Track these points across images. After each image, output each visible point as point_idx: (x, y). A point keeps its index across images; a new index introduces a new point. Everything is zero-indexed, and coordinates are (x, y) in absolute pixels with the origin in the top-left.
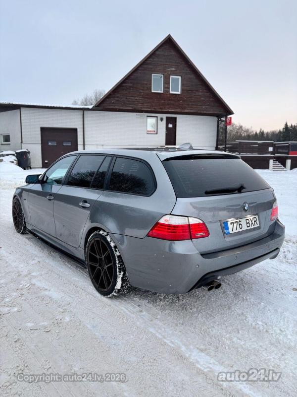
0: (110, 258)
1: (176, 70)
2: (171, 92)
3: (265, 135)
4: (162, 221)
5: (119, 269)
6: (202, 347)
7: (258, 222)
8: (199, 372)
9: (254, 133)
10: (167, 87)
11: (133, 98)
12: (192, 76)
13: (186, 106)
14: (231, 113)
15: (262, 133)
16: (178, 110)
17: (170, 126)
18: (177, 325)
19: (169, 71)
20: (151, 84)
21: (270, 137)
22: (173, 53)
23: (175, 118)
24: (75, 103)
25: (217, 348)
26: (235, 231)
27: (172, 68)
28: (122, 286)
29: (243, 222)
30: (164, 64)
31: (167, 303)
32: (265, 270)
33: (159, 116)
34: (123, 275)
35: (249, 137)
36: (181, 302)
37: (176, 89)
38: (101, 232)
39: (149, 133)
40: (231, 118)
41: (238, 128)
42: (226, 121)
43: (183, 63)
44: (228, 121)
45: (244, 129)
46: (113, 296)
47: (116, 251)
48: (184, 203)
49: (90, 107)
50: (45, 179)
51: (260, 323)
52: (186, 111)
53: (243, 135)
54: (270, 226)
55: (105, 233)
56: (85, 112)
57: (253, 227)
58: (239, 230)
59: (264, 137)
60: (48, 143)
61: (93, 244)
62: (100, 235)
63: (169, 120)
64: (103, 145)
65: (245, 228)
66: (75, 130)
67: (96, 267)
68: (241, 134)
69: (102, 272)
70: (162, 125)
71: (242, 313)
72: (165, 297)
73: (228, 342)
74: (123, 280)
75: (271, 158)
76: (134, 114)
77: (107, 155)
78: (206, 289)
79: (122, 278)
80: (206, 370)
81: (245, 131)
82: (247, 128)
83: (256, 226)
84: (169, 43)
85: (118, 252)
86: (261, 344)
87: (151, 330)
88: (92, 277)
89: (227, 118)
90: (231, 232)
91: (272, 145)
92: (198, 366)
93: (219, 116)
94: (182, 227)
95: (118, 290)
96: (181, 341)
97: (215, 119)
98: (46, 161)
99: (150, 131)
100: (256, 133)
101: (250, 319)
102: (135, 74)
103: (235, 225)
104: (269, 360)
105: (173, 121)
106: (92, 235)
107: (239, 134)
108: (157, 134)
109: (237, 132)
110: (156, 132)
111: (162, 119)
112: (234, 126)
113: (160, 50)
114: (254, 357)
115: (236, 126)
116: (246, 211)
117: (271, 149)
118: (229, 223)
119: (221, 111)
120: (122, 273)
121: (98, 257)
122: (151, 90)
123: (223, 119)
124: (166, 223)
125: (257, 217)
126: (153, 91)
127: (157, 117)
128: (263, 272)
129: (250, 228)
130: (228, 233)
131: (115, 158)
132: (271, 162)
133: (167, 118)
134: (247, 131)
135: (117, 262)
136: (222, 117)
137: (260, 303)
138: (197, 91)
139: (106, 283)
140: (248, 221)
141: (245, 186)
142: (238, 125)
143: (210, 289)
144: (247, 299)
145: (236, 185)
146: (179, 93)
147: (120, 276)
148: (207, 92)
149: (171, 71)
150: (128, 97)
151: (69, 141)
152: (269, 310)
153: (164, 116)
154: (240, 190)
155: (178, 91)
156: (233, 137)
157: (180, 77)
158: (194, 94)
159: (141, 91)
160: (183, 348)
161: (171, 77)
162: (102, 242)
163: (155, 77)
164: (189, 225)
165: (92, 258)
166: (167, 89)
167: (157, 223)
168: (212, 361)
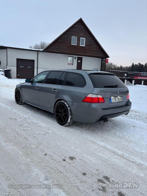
0: (66, 111)
1: (83, 35)
2: (80, 45)
3: (123, 69)
4: (88, 96)
5: (70, 114)
6: (101, 140)
7: (122, 99)
8: (101, 146)
9: (118, 67)
10: (78, 43)
11: (62, 47)
12: (91, 38)
13: (87, 52)
14: (108, 57)
15: (121, 67)
16: (83, 54)
17: (79, 61)
18: (91, 135)
19: (80, 35)
20: (71, 41)
21: (125, 70)
22: (82, 27)
23: (82, 58)
24: (31, 47)
25: (107, 141)
26: (113, 102)
27: (82, 34)
28: (70, 121)
29: (117, 99)
30: (77, 32)
31: (87, 129)
32: (123, 121)
33: (74, 56)
34: (71, 117)
35: (115, 69)
36: (92, 129)
37: (83, 44)
38: (62, 101)
39: (69, 64)
40: (108, 59)
41: (110, 64)
42: (106, 60)
43: (87, 32)
44: (106, 61)
45: (113, 65)
46: (66, 125)
47: (68, 108)
48: (97, 90)
49: (42, 50)
50: (33, 81)
51: (121, 135)
52: (87, 55)
53: (112, 68)
54: (126, 102)
55: (64, 102)
56: (39, 52)
57: (120, 101)
58: (115, 101)
59: (122, 69)
60: (20, 67)
61: (58, 106)
62: (62, 102)
63: (79, 59)
64: (46, 69)
65: (117, 101)
66: (34, 61)
67: (59, 115)
68: (111, 67)
69: (62, 117)
70: (75, 61)
71: (115, 132)
72: (85, 127)
73: (110, 139)
74: (71, 119)
75: (126, 79)
76: (62, 55)
77: (63, 72)
78: (103, 121)
79: (71, 118)
80: (103, 146)
81: (113, 66)
82: (114, 64)
83: (121, 101)
84: (80, 22)
85: (69, 108)
86: (121, 140)
87: (82, 136)
88: (57, 119)
89: (106, 59)
90: (112, 102)
91: (126, 73)
92: (101, 145)
93: (102, 58)
94: (96, 98)
95: (69, 123)
96: (94, 139)
97: (101, 59)
98: (19, 75)
99: (69, 63)
100: (119, 67)
101: (118, 134)
102: (63, 36)
103: (114, 100)
104: (124, 144)
105: (81, 59)
106: (58, 102)
107: (110, 67)
108: (73, 65)
109: (110, 66)
110: (72, 64)
111: (75, 58)
112: (108, 63)
113: (76, 25)
114: (119, 143)
115: (109, 63)
116: (118, 94)
117: (126, 75)
118: (112, 99)
119: (104, 56)
120: (71, 116)
121: (60, 111)
122: (71, 44)
123: (104, 60)
124: (90, 97)
125: (121, 97)
126: (72, 44)
127: (73, 57)
128: (122, 121)
129: (119, 101)
130: (111, 102)
131: (68, 73)
132: (126, 81)
133: (78, 57)
134: (114, 66)
135: (69, 112)
136: (104, 58)
137: (121, 130)
138: (93, 45)
139: (63, 120)
140: (118, 99)
141: (118, 85)
142: (110, 63)
143: (104, 122)
144: (116, 129)
145: (115, 85)
146: (84, 46)
147: (70, 117)
148: (97, 46)
149: (81, 35)
150: (60, 47)
151: (30, 66)
152: (125, 132)
153: (77, 56)
154: (116, 86)
155: (84, 45)
156: (107, 69)
157: (85, 39)
158: (91, 47)
159: (66, 44)
160: (95, 141)
161: (81, 38)
162: (62, 105)
163: (73, 38)
164: (98, 98)
165: (57, 111)
166: (78, 44)
167: (86, 97)
168: (105, 144)
